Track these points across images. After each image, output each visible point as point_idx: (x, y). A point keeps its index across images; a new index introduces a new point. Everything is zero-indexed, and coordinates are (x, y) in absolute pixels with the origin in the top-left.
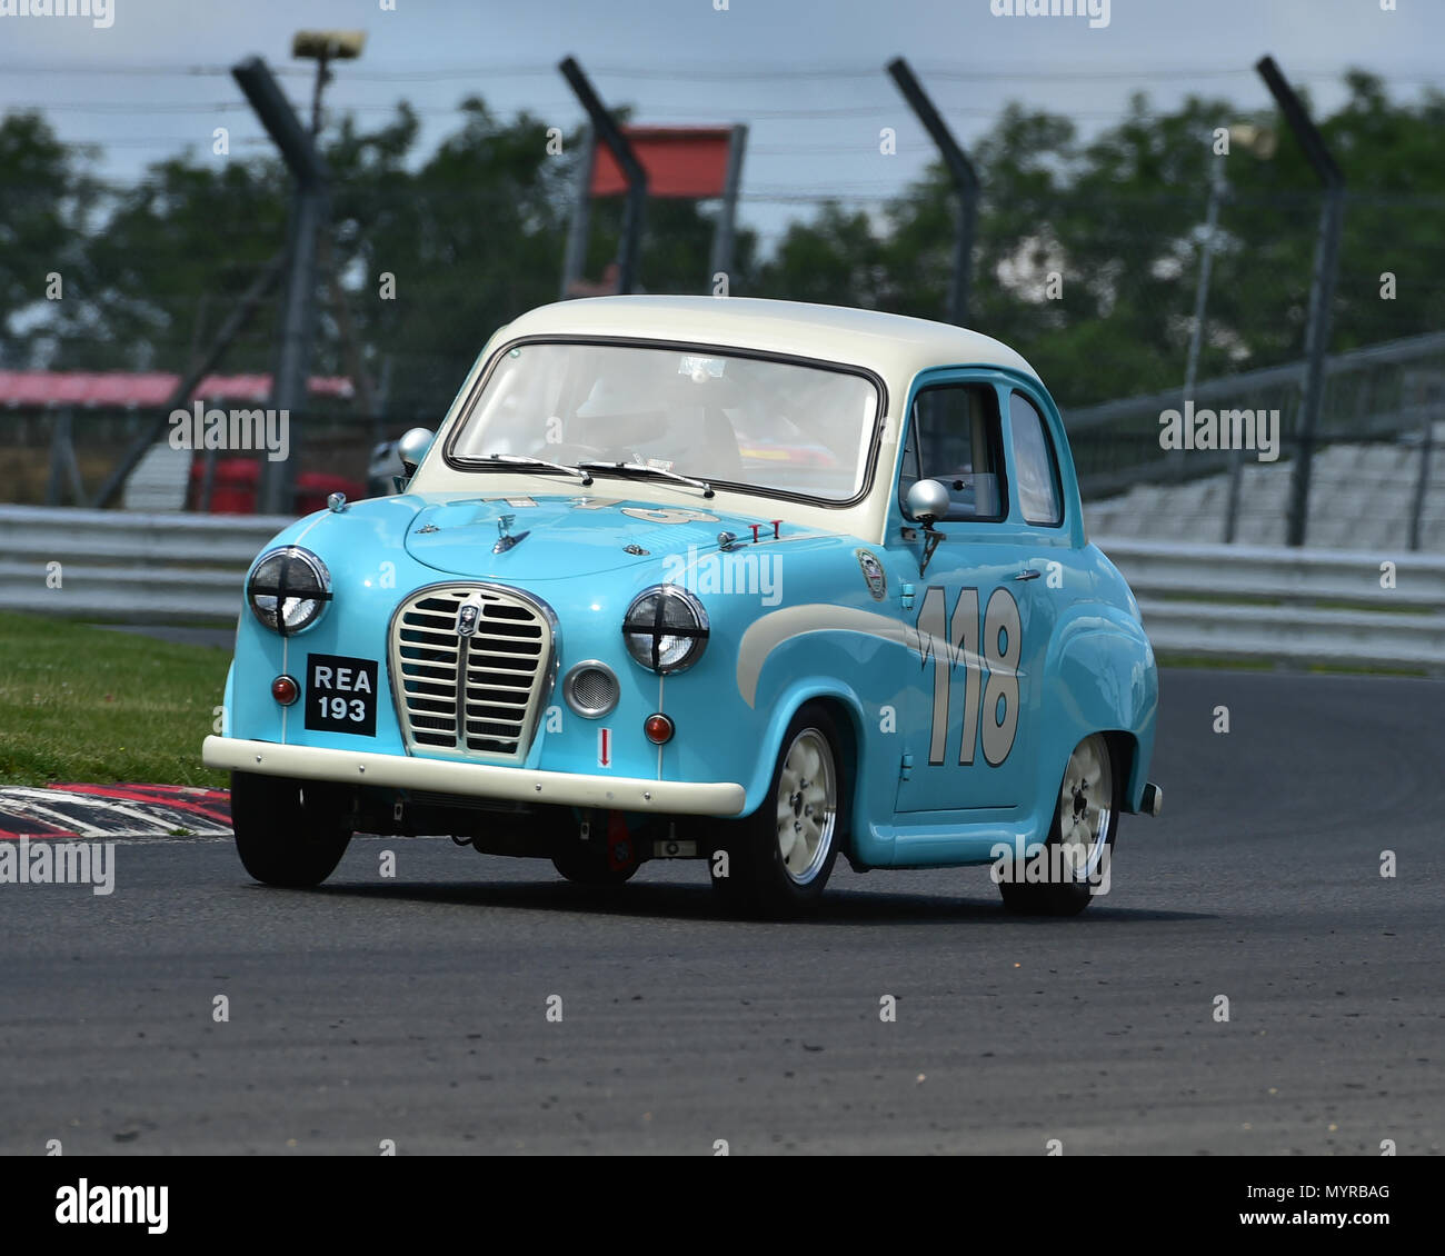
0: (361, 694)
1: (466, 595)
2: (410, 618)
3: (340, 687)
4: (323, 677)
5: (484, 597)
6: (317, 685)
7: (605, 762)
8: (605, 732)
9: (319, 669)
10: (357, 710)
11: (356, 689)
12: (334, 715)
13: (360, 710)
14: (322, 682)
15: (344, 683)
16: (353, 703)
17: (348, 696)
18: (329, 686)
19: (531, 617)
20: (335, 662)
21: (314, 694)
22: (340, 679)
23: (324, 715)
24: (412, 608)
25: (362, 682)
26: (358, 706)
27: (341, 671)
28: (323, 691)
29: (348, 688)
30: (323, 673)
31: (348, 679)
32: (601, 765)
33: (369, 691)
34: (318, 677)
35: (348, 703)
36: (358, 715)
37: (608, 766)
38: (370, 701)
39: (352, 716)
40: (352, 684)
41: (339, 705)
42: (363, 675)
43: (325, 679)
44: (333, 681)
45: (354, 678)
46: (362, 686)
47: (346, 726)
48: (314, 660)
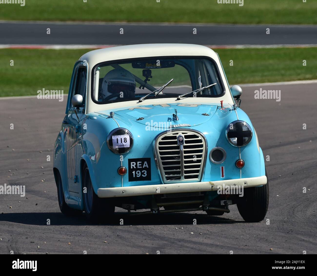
0: (145, 168)
1: (177, 134)
2: (160, 143)
3: (138, 167)
4: (133, 165)
5: (183, 133)
6: (132, 168)
7: (223, 176)
8: (222, 168)
9: (132, 163)
10: (144, 173)
11: (144, 167)
12: (137, 176)
13: (145, 173)
14: (133, 167)
15: (139, 166)
16: (143, 172)
17: (141, 170)
18: (135, 167)
19: (198, 137)
20: (136, 160)
21: (131, 170)
22: (138, 165)
23: (134, 176)
24: (160, 140)
25: (146, 165)
26: (144, 172)
27: (138, 163)
28: (134, 169)
29: (141, 167)
30: (133, 164)
31: (141, 165)
32: (222, 177)
33: (148, 167)
34: (132, 165)
35: (141, 172)
36: (144, 175)
37: (224, 177)
38: (149, 170)
39: (143, 175)
40: (142, 166)
41: (138, 173)
42: (146, 162)
43: (134, 165)
44: (136, 166)
45: (142, 164)
46: (146, 166)
47: (141, 179)
48: (130, 161)
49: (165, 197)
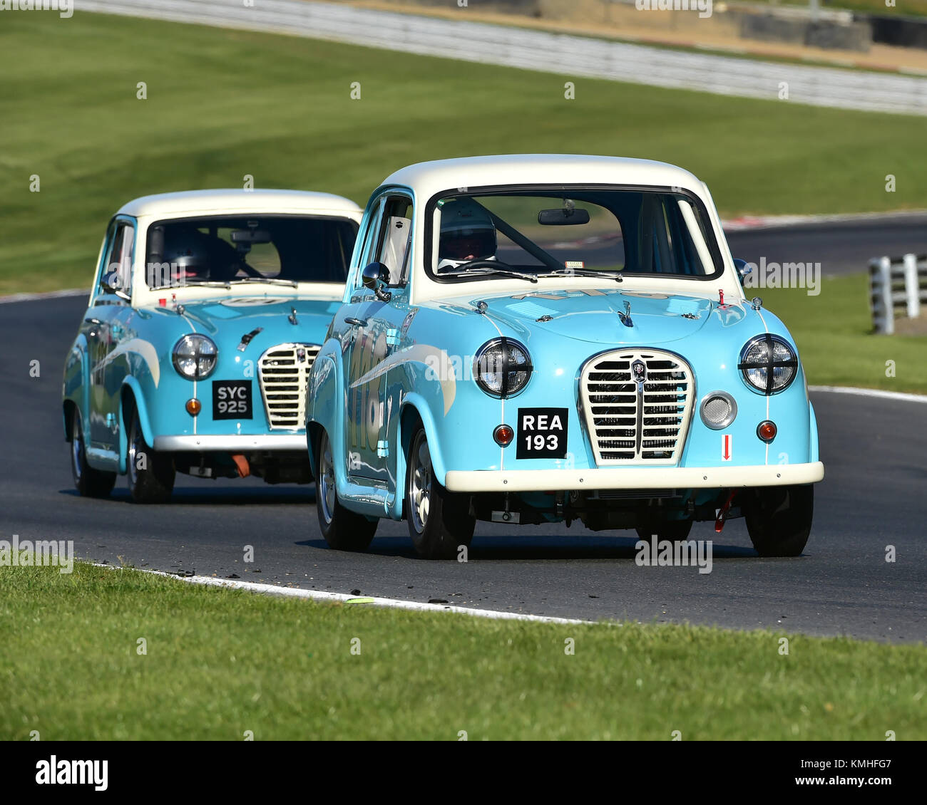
0: (556, 431)
1: (631, 357)
2: (592, 376)
3: (540, 428)
4: (528, 423)
5: (643, 357)
6: (525, 428)
7: (727, 457)
8: (727, 437)
9: (525, 418)
10: (552, 442)
11: (551, 428)
12: (536, 448)
13: (555, 443)
14: (528, 426)
15: (542, 425)
16: (549, 438)
17: (545, 434)
18: (532, 428)
19: (676, 366)
20: (535, 412)
21: (523, 434)
22: (540, 423)
23: (529, 448)
24: (591, 369)
25: (556, 422)
26: (553, 439)
27: (540, 417)
28: (529, 432)
29: (546, 428)
30: (529, 420)
31: (545, 423)
32: (724, 459)
33: (561, 428)
34: (525, 423)
35: (545, 438)
36: (552, 445)
37: (729, 460)
38: (562, 435)
39: (549, 447)
40: (549, 425)
41: (539, 440)
42: (556, 418)
43: (530, 424)
44: (535, 424)
45: (549, 421)
46: (556, 426)
47: (545, 454)
48: (522, 412)
49: (597, 497)
